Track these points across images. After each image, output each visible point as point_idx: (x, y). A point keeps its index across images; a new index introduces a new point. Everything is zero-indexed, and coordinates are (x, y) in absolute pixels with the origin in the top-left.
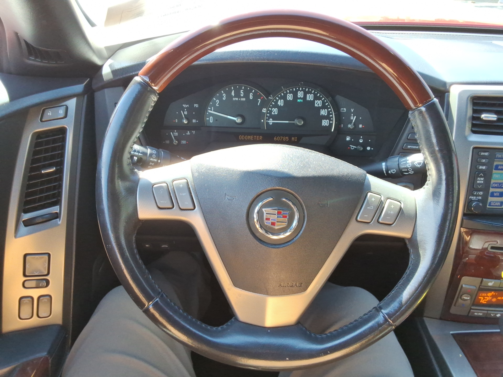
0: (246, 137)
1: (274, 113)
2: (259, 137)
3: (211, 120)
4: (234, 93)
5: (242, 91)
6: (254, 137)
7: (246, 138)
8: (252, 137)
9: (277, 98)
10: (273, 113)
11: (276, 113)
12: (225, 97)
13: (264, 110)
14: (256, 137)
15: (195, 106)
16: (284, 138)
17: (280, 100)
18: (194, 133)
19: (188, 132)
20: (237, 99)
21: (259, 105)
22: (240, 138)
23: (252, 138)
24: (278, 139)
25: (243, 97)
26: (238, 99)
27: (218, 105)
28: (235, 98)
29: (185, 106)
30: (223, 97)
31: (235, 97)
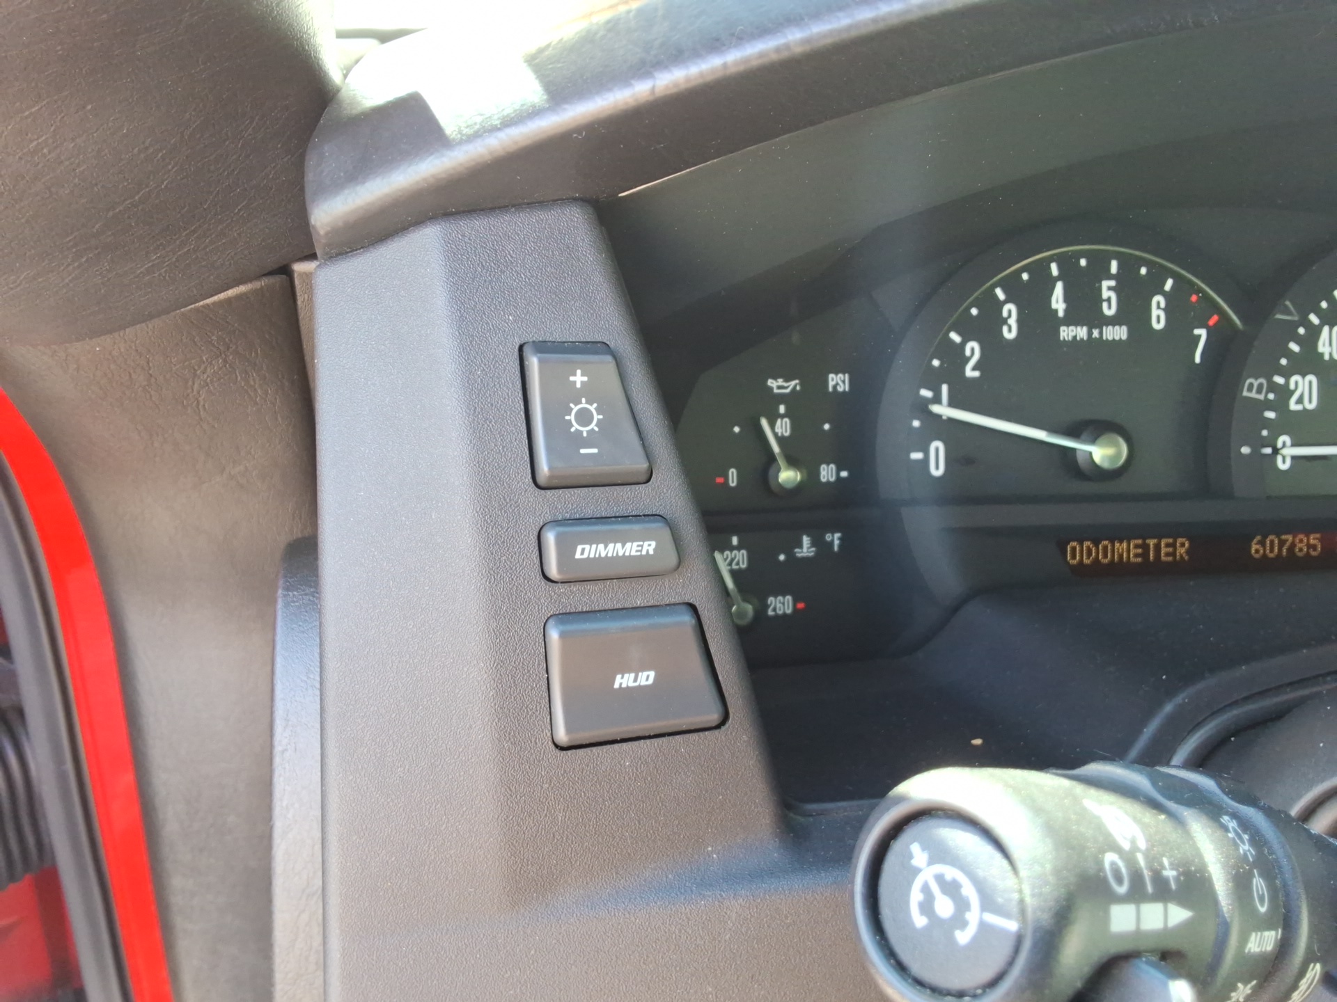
0: (1105, 548)
1: (1300, 401)
2: (1173, 545)
3: (936, 458)
4: (1066, 300)
5: (1110, 288)
6: (1145, 547)
7: (1105, 556)
8: (1136, 546)
9: (1314, 319)
10: (1293, 406)
11: (1310, 401)
12: (1013, 321)
13: (1251, 385)
14: (1158, 547)
15: (835, 387)
16: (1301, 541)
17: (1326, 329)
18: (837, 542)
19: (806, 540)
20: (1082, 332)
21: (1198, 359)
22: (1074, 557)
23: (1136, 555)
24: (1272, 550)
25: (1114, 321)
26: (1090, 333)
27: (977, 374)
28: (1068, 325)
29: (779, 387)
30: (1005, 321)
31: (1070, 320)
